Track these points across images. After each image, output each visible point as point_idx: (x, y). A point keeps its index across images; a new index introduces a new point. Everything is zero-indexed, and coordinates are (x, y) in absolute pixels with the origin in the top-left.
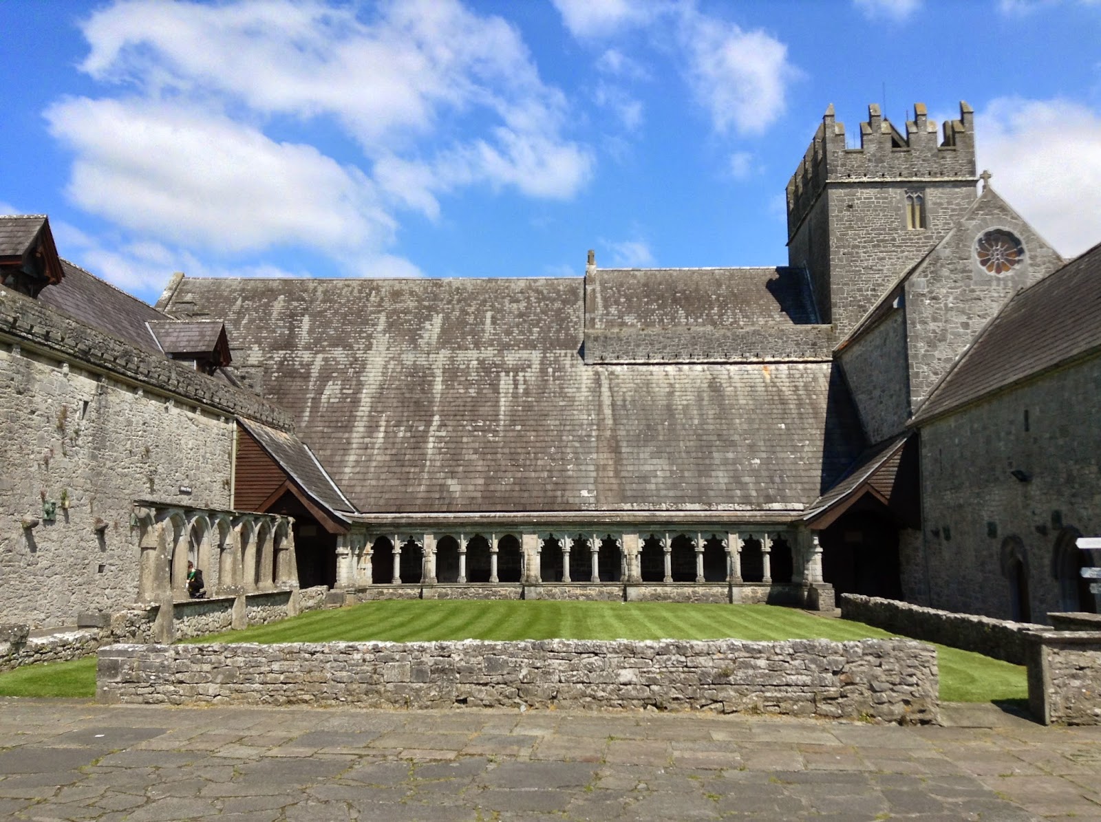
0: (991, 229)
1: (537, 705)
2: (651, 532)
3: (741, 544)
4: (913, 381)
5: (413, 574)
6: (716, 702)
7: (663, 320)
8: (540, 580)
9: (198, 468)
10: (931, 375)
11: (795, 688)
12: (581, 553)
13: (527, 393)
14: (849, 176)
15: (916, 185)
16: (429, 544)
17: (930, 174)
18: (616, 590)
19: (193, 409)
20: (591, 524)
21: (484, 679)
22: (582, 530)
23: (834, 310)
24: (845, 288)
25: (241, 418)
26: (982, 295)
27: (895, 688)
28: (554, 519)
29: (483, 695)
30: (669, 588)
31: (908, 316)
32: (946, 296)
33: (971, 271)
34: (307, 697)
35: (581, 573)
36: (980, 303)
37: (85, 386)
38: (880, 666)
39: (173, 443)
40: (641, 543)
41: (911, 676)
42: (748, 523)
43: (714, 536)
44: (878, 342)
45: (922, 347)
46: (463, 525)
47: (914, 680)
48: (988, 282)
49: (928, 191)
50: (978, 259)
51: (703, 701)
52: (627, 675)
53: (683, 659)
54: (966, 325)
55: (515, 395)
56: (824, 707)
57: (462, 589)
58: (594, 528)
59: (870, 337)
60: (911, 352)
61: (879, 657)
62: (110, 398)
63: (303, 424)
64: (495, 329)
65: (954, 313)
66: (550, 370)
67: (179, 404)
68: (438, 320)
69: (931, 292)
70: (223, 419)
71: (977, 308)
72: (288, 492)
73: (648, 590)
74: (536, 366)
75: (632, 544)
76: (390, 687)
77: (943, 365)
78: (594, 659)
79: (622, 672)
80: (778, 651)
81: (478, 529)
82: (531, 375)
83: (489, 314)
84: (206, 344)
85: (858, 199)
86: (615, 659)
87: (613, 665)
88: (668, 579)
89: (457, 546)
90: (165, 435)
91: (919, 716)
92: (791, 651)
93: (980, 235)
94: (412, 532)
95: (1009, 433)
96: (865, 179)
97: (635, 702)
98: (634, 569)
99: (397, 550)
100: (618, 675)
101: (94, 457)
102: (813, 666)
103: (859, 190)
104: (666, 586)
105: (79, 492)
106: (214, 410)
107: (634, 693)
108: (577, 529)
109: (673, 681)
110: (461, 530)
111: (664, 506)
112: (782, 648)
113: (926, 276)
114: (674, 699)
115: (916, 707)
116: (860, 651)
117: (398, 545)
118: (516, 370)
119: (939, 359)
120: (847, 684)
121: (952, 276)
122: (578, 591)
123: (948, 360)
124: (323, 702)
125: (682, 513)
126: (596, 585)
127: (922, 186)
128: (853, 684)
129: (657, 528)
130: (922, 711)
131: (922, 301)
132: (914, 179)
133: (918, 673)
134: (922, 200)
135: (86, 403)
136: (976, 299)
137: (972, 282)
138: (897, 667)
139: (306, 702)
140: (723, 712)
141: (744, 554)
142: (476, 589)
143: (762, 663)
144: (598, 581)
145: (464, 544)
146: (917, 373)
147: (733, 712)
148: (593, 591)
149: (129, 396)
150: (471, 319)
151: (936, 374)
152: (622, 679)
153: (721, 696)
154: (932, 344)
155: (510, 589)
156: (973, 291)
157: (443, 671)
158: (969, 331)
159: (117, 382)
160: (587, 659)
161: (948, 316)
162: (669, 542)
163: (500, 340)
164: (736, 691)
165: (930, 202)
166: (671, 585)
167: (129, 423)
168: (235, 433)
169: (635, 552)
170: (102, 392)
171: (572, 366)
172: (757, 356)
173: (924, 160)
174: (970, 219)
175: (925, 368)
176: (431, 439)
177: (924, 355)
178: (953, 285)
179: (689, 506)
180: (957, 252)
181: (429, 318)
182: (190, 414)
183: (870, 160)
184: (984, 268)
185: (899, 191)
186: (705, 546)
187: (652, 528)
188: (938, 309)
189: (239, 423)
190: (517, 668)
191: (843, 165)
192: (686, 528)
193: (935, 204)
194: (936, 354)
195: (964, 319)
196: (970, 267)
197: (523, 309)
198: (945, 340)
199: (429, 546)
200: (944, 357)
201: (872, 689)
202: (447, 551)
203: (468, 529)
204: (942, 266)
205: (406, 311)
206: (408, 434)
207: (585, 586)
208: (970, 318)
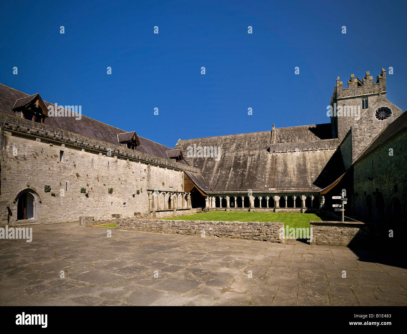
0: (380, 107)
1: (192, 234)
2: (282, 195)
3: (305, 198)
4: (353, 153)
5: (224, 205)
6: (230, 236)
7: (292, 140)
8: (254, 207)
9: (174, 182)
10: (359, 151)
11: (248, 233)
12: (264, 201)
13: (254, 161)
14: (344, 96)
15: (365, 96)
16: (228, 198)
17: (370, 92)
18: (272, 210)
19: (172, 169)
20: (266, 194)
21: (182, 229)
22: (264, 195)
23: (339, 134)
24: (342, 128)
25: (185, 171)
26: (376, 127)
27: (272, 234)
28: (257, 193)
29: (181, 232)
30: (287, 209)
31: (352, 135)
32: (364, 128)
33: (373, 120)
34: (149, 230)
35: (264, 206)
36: (375, 129)
37: (145, 166)
38: (269, 228)
39: (168, 177)
40: (279, 198)
41: (276, 231)
42: (308, 193)
43: (298, 196)
44: (346, 143)
45: (356, 143)
46: (235, 194)
47: (277, 232)
48: (379, 123)
49: (369, 97)
50: (376, 117)
51: (227, 235)
52: (211, 229)
53: (223, 226)
54: (370, 136)
55: (251, 162)
56: (255, 238)
57: (236, 210)
58: (267, 194)
59: (345, 141)
60: (353, 145)
61: (268, 226)
62: (151, 168)
63: (203, 171)
64: (248, 146)
65: (366, 133)
66: (261, 155)
67: (168, 168)
68: (235, 144)
69: (359, 128)
70: (180, 171)
71: (375, 130)
72: (195, 187)
73: (280, 210)
74: (257, 155)
75: (277, 198)
76: (164, 229)
77: (362, 148)
78: (204, 225)
79: (210, 228)
80: (244, 224)
81: (239, 195)
82: (256, 157)
83: (247, 142)
84: (177, 155)
85: (346, 103)
86: (208, 225)
87: (208, 226)
88: (286, 207)
89: (234, 199)
90: (165, 176)
91: (278, 241)
92: (247, 224)
93: (377, 109)
94: (224, 196)
95: (369, 167)
96: (348, 97)
97: (212, 235)
98: (278, 205)
99: (221, 200)
100: (209, 229)
101: (148, 181)
102: (252, 228)
103: (347, 100)
104: (285, 209)
105: (145, 188)
106: (177, 169)
107: (212, 233)
108: (263, 195)
109: (220, 231)
110: (235, 195)
111: (286, 189)
112: (245, 224)
113: (358, 123)
114: (221, 235)
115: (277, 239)
116: (264, 225)
117: (221, 199)
118: (252, 155)
119: (361, 146)
120: (260, 232)
121: (367, 122)
122: (263, 210)
123: (364, 147)
124: (152, 231)
125: (290, 190)
126: (268, 208)
127: (367, 96)
128: (261, 232)
129: (283, 194)
130: (278, 240)
131: (357, 130)
132: (365, 95)
133: (278, 230)
134: (367, 101)
135: (145, 170)
136: (374, 128)
137: (373, 123)
138: (273, 229)
139: (149, 231)
140: (231, 238)
141: (306, 201)
142: (239, 209)
143: (241, 227)
144: (268, 207)
145: (236, 198)
146: (355, 151)
147: (234, 238)
148: (267, 210)
149: (155, 168)
150: (242, 144)
151: (360, 151)
152: (210, 230)
153: (231, 234)
154: (359, 142)
155: (247, 209)
156: (373, 126)
157: (174, 226)
158: (371, 138)
159: (153, 165)
160: (202, 225)
161: (365, 134)
162: (286, 198)
163: (249, 149)
164: (235, 233)
165: (369, 101)
166: (287, 208)
167: (156, 173)
168: (183, 175)
169: (277, 200)
170: (149, 167)
171: (266, 154)
172: (316, 148)
173: (368, 89)
174: (373, 105)
175: (357, 149)
176: (230, 174)
177: (356, 146)
178: (367, 125)
179: (292, 189)
180: (369, 115)
181: (233, 144)
182: (171, 171)
183: (350, 91)
184: (377, 119)
185: (359, 99)
186: (296, 199)
187: (282, 194)
188: (362, 132)
189: (184, 172)
190: (188, 226)
191: (342, 93)
192: (291, 194)
193: (371, 101)
194: (361, 145)
195: (370, 134)
196: (373, 119)
197: (256, 140)
198: (364, 141)
199: (228, 199)
200: (363, 146)
201: (267, 234)
202: (232, 200)
203: (236, 195)
204: (363, 120)
205: (227, 143)
206: (225, 173)
207: (265, 209)
208: (372, 134)
